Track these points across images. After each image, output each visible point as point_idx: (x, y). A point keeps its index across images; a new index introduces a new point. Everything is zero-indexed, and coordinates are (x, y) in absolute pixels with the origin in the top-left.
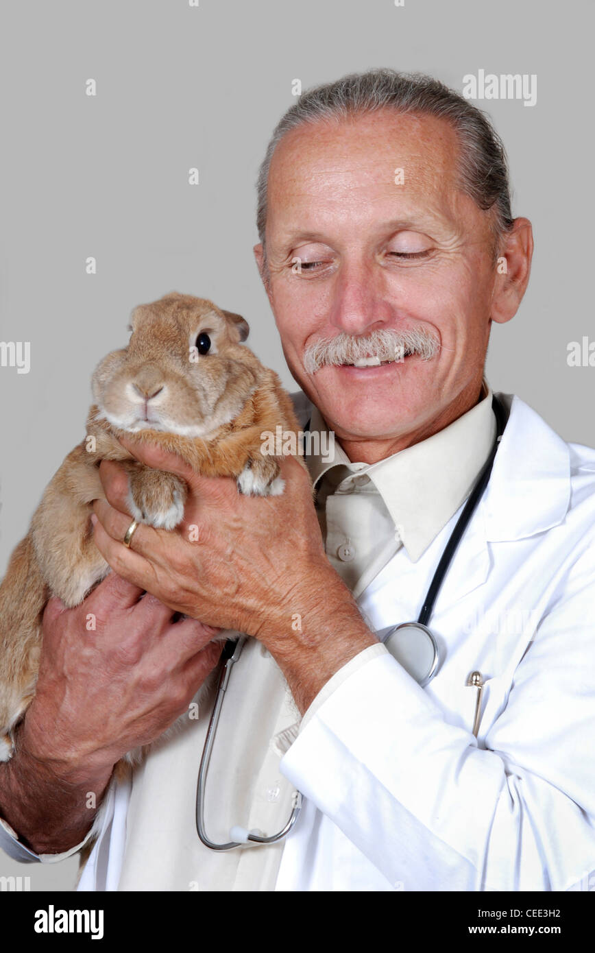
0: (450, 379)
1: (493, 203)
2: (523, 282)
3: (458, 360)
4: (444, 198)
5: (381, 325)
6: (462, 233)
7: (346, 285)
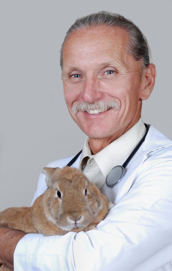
0: (124, 118)
1: (140, 59)
2: (152, 86)
3: (126, 111)
4: (122, 56)
5: (99, 99)
6: (128, 68)
7: (86, 86)
